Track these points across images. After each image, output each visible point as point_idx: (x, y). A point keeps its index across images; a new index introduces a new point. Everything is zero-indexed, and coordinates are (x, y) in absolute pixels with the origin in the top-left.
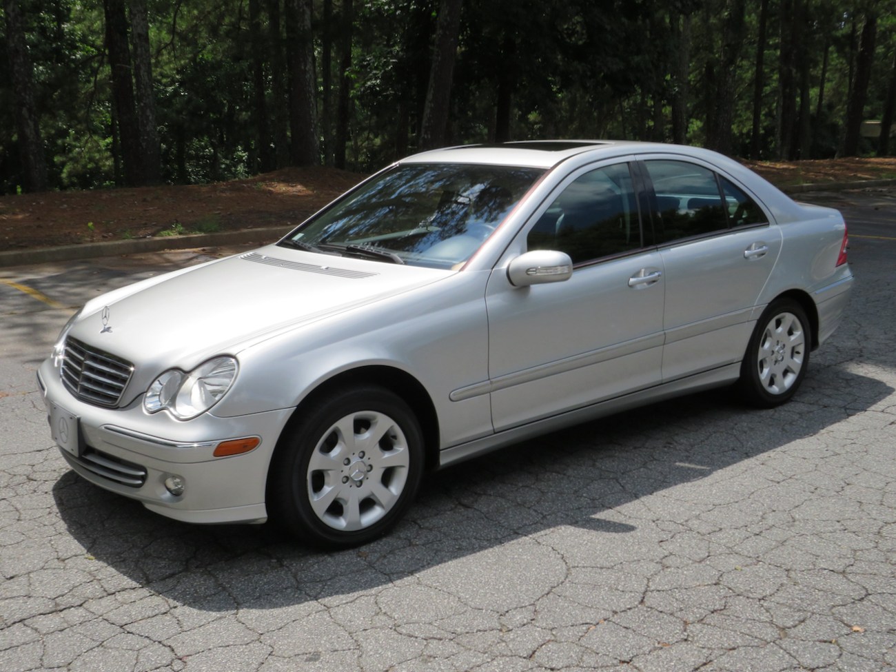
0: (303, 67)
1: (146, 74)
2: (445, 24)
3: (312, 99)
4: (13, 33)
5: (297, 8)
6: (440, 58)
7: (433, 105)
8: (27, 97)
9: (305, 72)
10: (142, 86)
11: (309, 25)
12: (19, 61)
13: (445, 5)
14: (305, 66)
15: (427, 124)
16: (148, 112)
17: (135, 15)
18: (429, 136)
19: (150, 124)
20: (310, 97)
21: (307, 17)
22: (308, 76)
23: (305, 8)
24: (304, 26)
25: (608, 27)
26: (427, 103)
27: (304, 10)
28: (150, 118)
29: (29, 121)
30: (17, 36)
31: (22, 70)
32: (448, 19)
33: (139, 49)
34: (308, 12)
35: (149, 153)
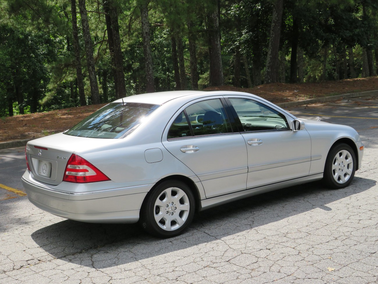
0: (216, 43)
1: (149, 49)
2: (276, 20)
3: (220, 56)
4: (86, 35)
5: (213, 18)
6: (274, 36)
7: (271, 57)
8: (92, 62)
9: (217, 45)
10: (147, 55)
11: (218, 25)
12: (88, 46)
13: (275, 12)
14: (217, 42)
15: (269, 65)
16: (150, 66)
17: (145, 24)
18: (270, 70)
19: (151, 71)
20: (219, 55)
21: (217, 21)
22: (218, 46)
23: (217, 17)
24: (216, 25)
25: (345, 17)
26: (268, 55)
27: (216, 18)
28: (151, 68)
29: (92, 72)
30: (88, 36)
31: (90, 50)
32: (277, 18)
33: (146, 39)
34: (218, 19)
35: (150, 83)
